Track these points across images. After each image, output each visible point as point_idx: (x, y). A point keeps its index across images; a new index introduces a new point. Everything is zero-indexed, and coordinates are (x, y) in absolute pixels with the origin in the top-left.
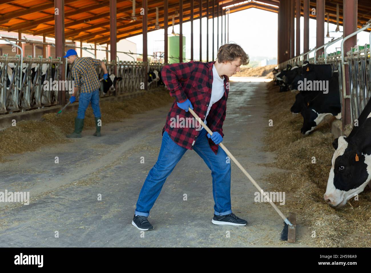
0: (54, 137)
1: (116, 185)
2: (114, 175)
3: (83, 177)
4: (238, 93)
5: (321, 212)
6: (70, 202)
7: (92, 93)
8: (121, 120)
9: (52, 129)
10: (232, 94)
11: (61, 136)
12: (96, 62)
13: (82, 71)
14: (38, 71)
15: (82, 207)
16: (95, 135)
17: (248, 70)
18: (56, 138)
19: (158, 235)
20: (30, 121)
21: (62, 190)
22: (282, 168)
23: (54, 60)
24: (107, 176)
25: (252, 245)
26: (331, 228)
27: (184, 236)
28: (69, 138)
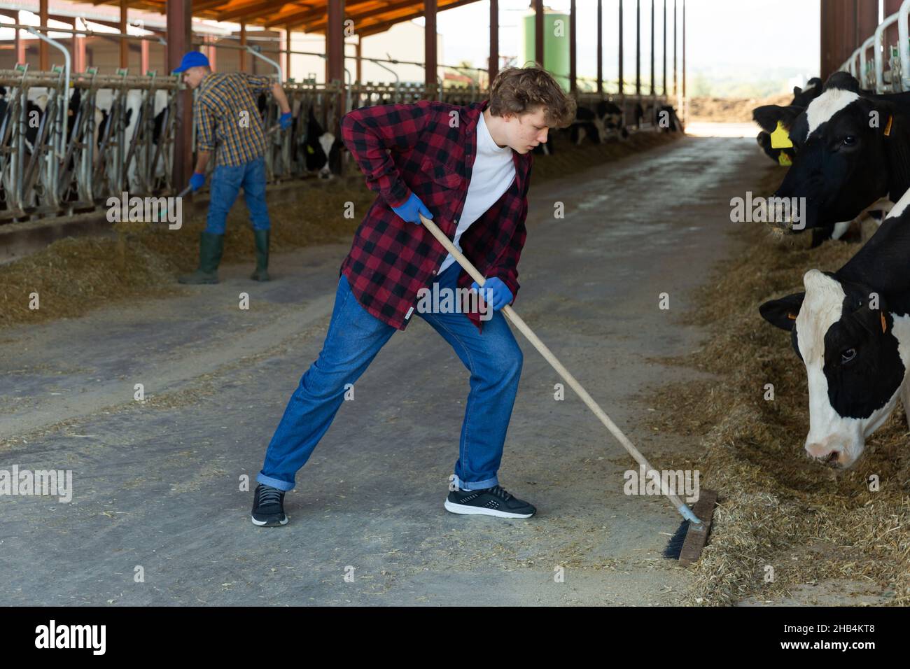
0: (145, 281)
1: (248, 407)
2: (255, 383)
3: (171, 386)
4: (694, 167)
5: (738, 485)
6: (108, 449)
7: (244, 166)
8: (342, 239)
9: (141, 262)
10: (677, 170)
11: (164, 279)
12: (257, 84)
13: (220, 109)
14: (116, 108)
15: (131, 463)
16: (255, 278)
17: (744, 106)
18: (149, 284)
19: (290, 537)
20: (87, 238)
21: (103, 418)
22: (706, 368)
23: (162, 81)
24: (235, 383)
25: (524, 567)
26: (745, 528)
27: (356, 541)
28: (184, 283)
